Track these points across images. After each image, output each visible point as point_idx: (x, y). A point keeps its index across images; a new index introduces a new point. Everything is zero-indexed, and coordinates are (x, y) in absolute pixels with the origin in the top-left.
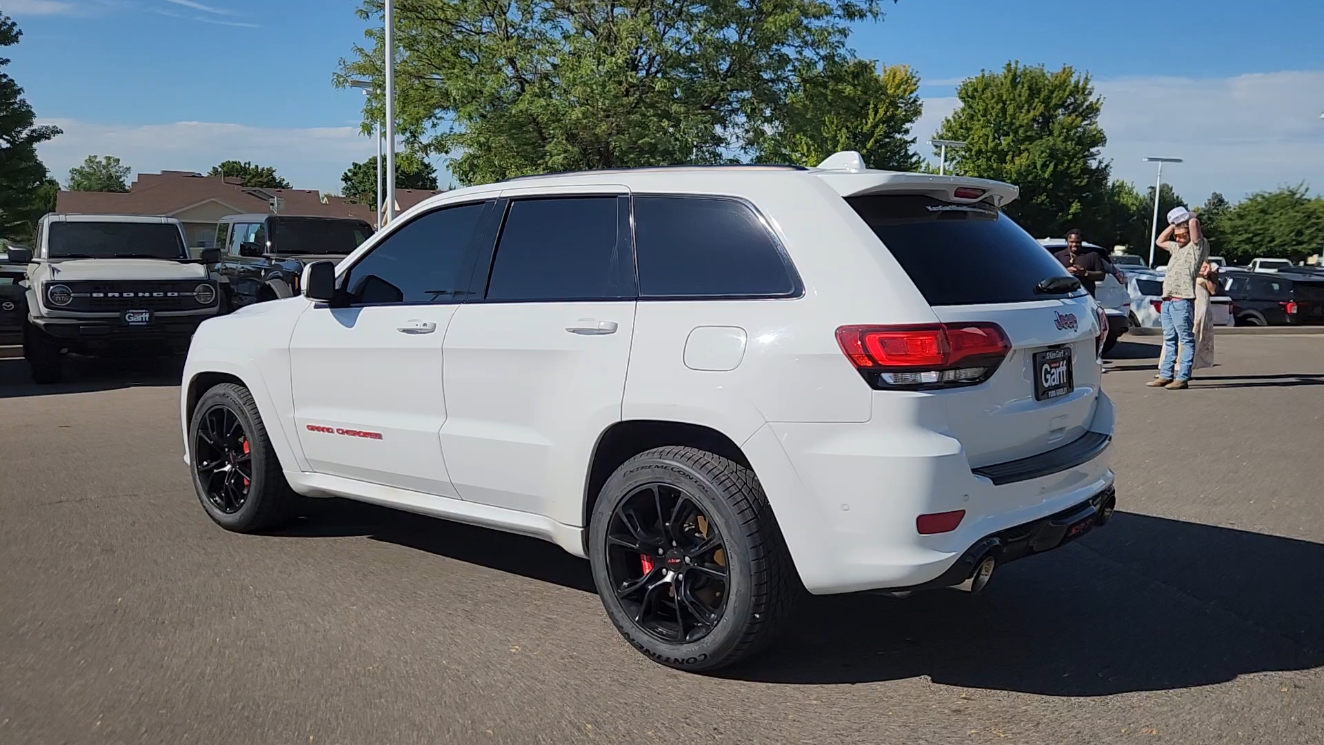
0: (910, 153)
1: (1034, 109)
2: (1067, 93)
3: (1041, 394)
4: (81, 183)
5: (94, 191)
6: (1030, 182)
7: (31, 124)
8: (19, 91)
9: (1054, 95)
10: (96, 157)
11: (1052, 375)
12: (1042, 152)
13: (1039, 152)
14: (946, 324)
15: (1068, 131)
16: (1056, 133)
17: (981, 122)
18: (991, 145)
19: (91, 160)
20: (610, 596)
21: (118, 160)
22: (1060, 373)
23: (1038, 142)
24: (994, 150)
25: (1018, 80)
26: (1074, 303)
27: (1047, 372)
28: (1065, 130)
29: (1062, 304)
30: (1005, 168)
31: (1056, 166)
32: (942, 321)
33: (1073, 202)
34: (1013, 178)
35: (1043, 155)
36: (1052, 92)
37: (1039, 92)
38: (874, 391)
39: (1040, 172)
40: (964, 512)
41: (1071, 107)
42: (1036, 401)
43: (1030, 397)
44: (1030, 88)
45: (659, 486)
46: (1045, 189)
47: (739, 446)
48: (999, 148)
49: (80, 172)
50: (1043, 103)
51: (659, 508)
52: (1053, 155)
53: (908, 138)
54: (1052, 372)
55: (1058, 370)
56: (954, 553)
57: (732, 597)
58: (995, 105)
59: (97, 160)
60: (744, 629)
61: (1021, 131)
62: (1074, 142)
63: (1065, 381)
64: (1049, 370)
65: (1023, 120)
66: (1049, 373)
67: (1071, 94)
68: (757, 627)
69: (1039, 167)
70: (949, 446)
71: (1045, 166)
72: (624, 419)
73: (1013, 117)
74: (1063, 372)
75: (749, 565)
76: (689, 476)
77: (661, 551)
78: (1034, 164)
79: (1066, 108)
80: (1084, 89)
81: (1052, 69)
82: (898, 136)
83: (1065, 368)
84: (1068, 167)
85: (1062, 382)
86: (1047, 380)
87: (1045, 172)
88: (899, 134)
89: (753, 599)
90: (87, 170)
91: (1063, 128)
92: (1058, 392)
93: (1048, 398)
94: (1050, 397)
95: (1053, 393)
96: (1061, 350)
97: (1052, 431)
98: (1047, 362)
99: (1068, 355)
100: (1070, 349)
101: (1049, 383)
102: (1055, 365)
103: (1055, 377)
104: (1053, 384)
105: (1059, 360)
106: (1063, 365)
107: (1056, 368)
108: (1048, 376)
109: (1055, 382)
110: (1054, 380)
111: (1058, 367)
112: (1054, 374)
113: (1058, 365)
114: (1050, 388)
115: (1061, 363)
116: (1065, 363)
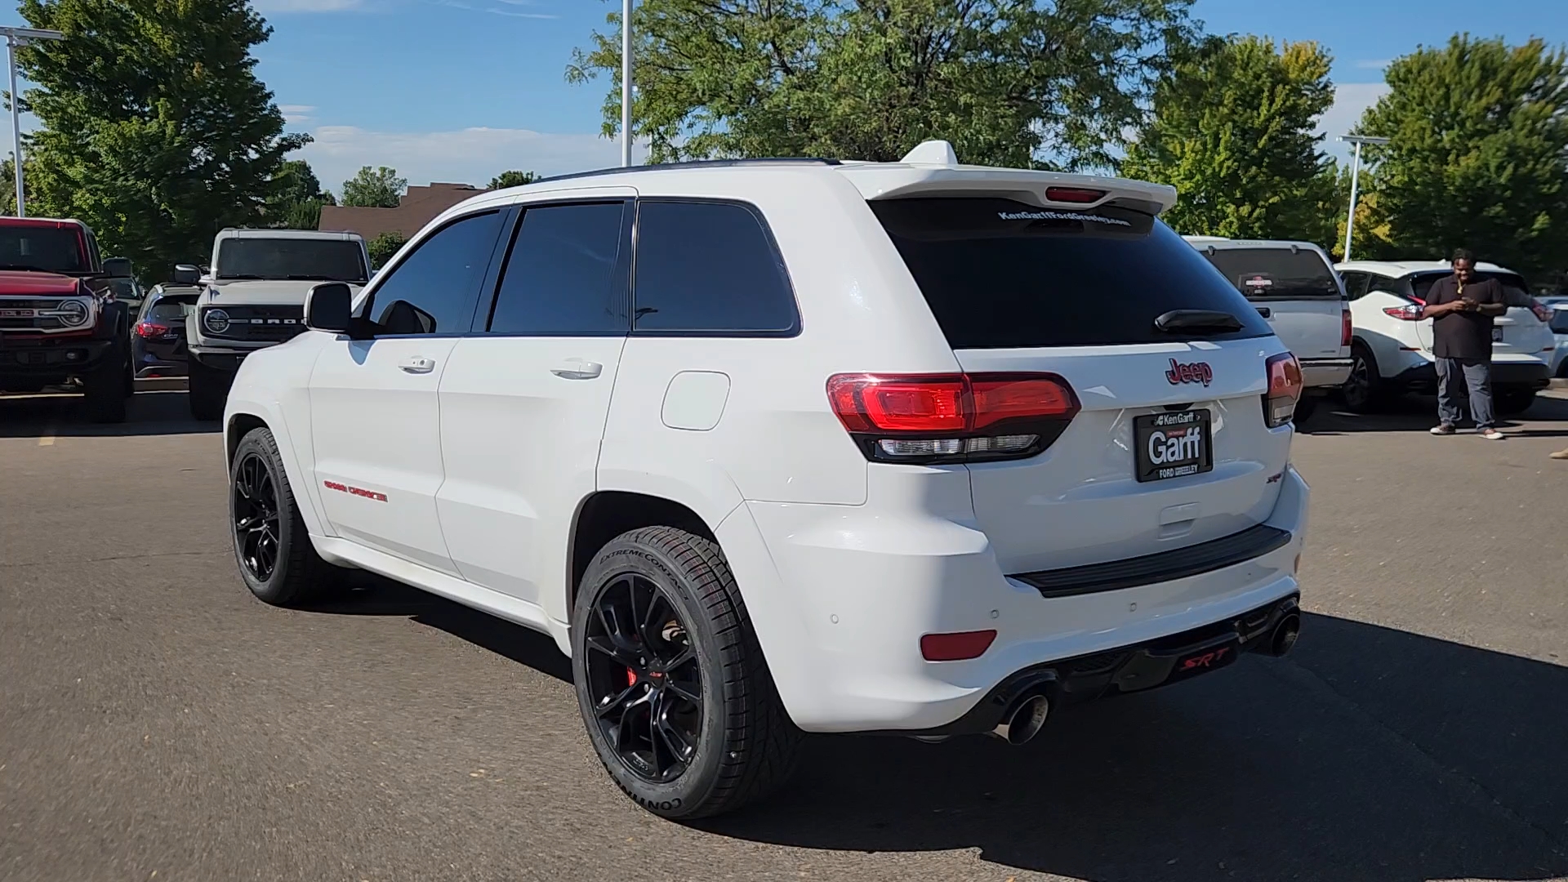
0: (1316, 153)
1: (1488, 94)
2: (1533, 73)
3: (1146, 472)
4: (355, 197)
5: (367, 206)
6: (1479, 188)
7: (281, 131)
8: (269, 96)
9: (1516, 76)
10: (370, 168)
11: (1168, 448)
12: (1498, 150)
13: (1494, 150)
14: (969, 374)
15: (1534, 123)
16: (1517, 126)
17: (1416, 113)
18: (1428, 141)
19: (365, 172)
20: (589, 713)
21: (393, 172)
22: (1185, 444)
23: (1492, 137)
24: (1433, 149)
25: (1466, 58)
26: (1219, 347)
27: (1158, 442)
28: (1529, 122)
29: (1189, 349)
30: (1446, 170)
31: (1516, 168)
32: (966, 370)
33: (1539, 215)
34: (1457, 184)
35: (1499, 154)
36: (1513, 72)
37: (1495, 72)
38: (870, 463)
39: (1494, 176)
40: (994, 633)
41: (1540, 92)
42: (1137, 483)
43: (1128, 475)
44: (1483, 68)
45: (635, 577)
46: (1500, 199)
47: (712, 530)
48: (1439, 145)
49: (354, 185)
50: (1500, 86)
51: (633, 607)
52: (1512, 153)
53: (1314, 133)
54: (1169, 443)
55: (1183, 440)
56: (976, 689)
57: (705, 728)
58: (1435, 91)
59: (372, 171)
60: (719, 771)
61: (1468, 124)
62: (1542, 137)
63: (1197, 455)
64: (1163, 439)
65: (1472, 109)
66: (1165, 443)
67: (1540, 74)
68: (735, 771)
69: (1492, 169)
70: (970, 541)
71: (1501, 168)
72: (599, 489)
73: (1458, 106)
74: (1193, 443)
75: (723, 688)
76: (663, 568)
77: (643, 661)
78: (1487, 166)
79: (1533, 92)
80: (1559, 67)
81: (1515, 41)
82: (1301, 131)
83: (1196, 438)
84: (1533, 170)
85: (1189, 456)
86: (1158, 454)
87: (1499, 176)
88: (1302, 128)
89: (727, 732)
90: (361, 182)
91: (1527, 119)
92: (1180, 471)
93: (1159, 479)
94: (1163, 478)
95: (1169, 472)
96: (1187, 413)
97: (1165, 525)
98: (1161, 428)
99: (1206, 419)
100: (1208, 411)
101: (1163, 458)
102: (1176, 433)
103: (1175, 450)
104: (1171, 459)
105: (1182, 427)
106: (1192, 434)
107: (1177, 437)
108: (1162, 449)
109: (1176, 457)
110: (1173, 454)
111: (1183, 436)
112: (1173, 445)
113: (1181, 433)
114: (1165, 466)
115: (1190, 431)
116: (1197, 429)
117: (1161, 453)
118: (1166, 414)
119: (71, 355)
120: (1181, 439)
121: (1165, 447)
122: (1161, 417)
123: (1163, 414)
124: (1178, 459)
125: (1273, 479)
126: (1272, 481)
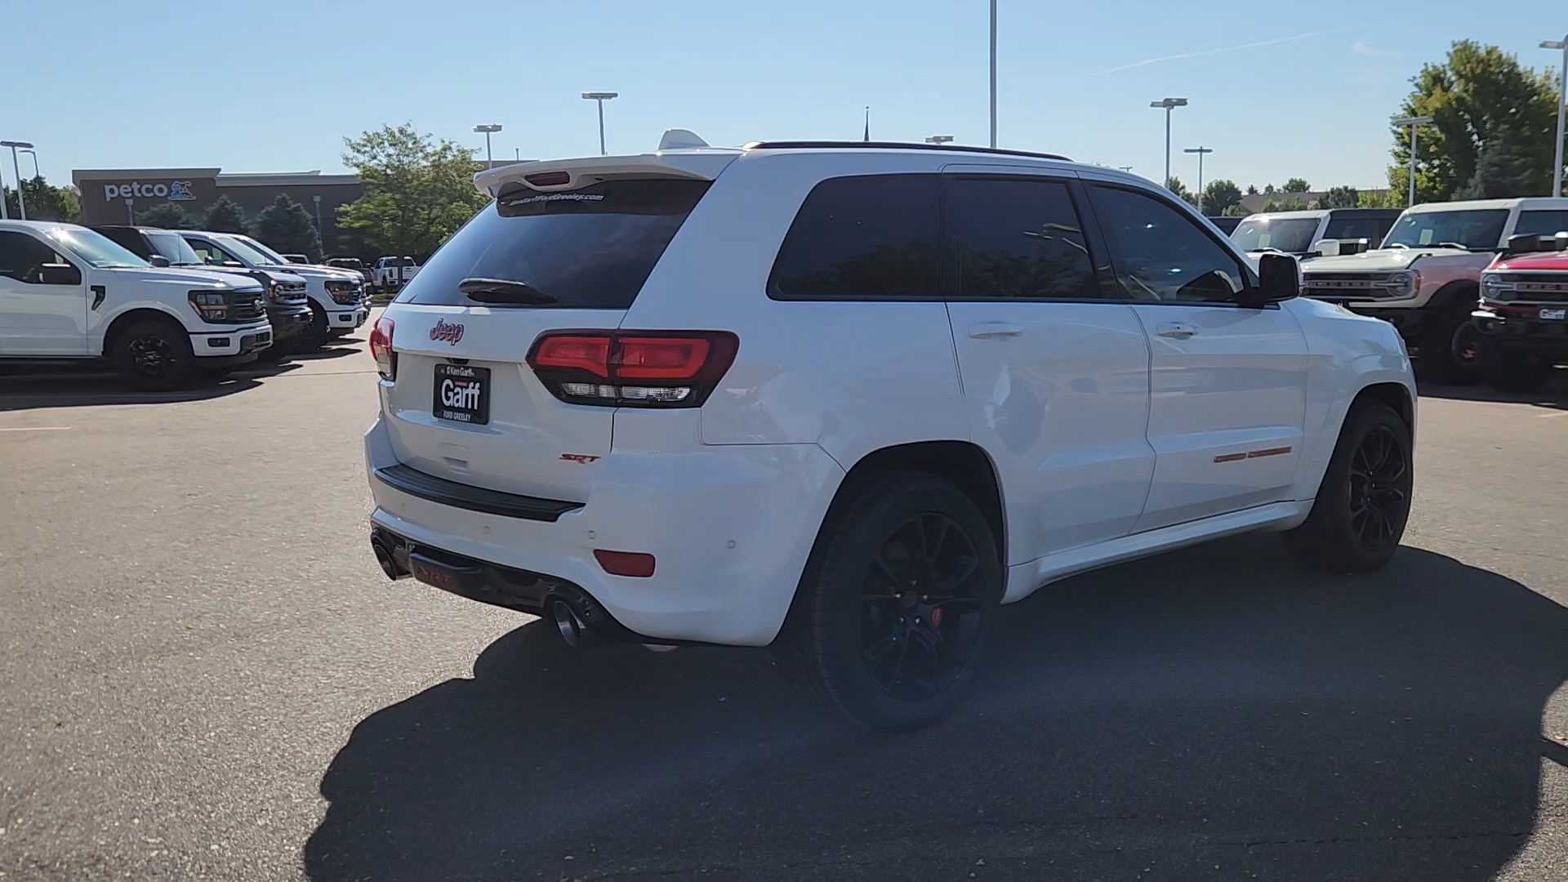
11: (455, 394)
22: (467, 395)
27: (448, 388)
42: (434, 416)
54: (456, 391)
55: (465, 392)
63: (476, 407)
64: (452, 387)
66: (452, 390)
74: (473, 396)
83: (477, 392)
85: (470, 406)
86: (448, 398)
92: (458, 416)
93: (443, 417)
94: (445, 418)
95: (450, 415)
96: (467, 368)
97: (447, 458)
98: (450, 377)
99: (483, 377)
100: (488, 370)
101: (450, 402)
102: (460, 384)
103: (458, 399)
104: (456, 405)
105: (468, 380)
106: (473, 388)
107: (462, 387)
108: (450, 394)
109: (459, 404)
110: (458, 401)
111: (466, 388)
112: (458, 393)
113: (465, 384)
114: (452, 408)
115: (471, 384)
116: (478, 385)
117: (450, 397)
118: (453, 366)
120: (464, 389)
121: (452, 393)
122: (449, 368)
123: (451, 366)
124: (460, 406)
125: (573, 457)
126: (571, 459)
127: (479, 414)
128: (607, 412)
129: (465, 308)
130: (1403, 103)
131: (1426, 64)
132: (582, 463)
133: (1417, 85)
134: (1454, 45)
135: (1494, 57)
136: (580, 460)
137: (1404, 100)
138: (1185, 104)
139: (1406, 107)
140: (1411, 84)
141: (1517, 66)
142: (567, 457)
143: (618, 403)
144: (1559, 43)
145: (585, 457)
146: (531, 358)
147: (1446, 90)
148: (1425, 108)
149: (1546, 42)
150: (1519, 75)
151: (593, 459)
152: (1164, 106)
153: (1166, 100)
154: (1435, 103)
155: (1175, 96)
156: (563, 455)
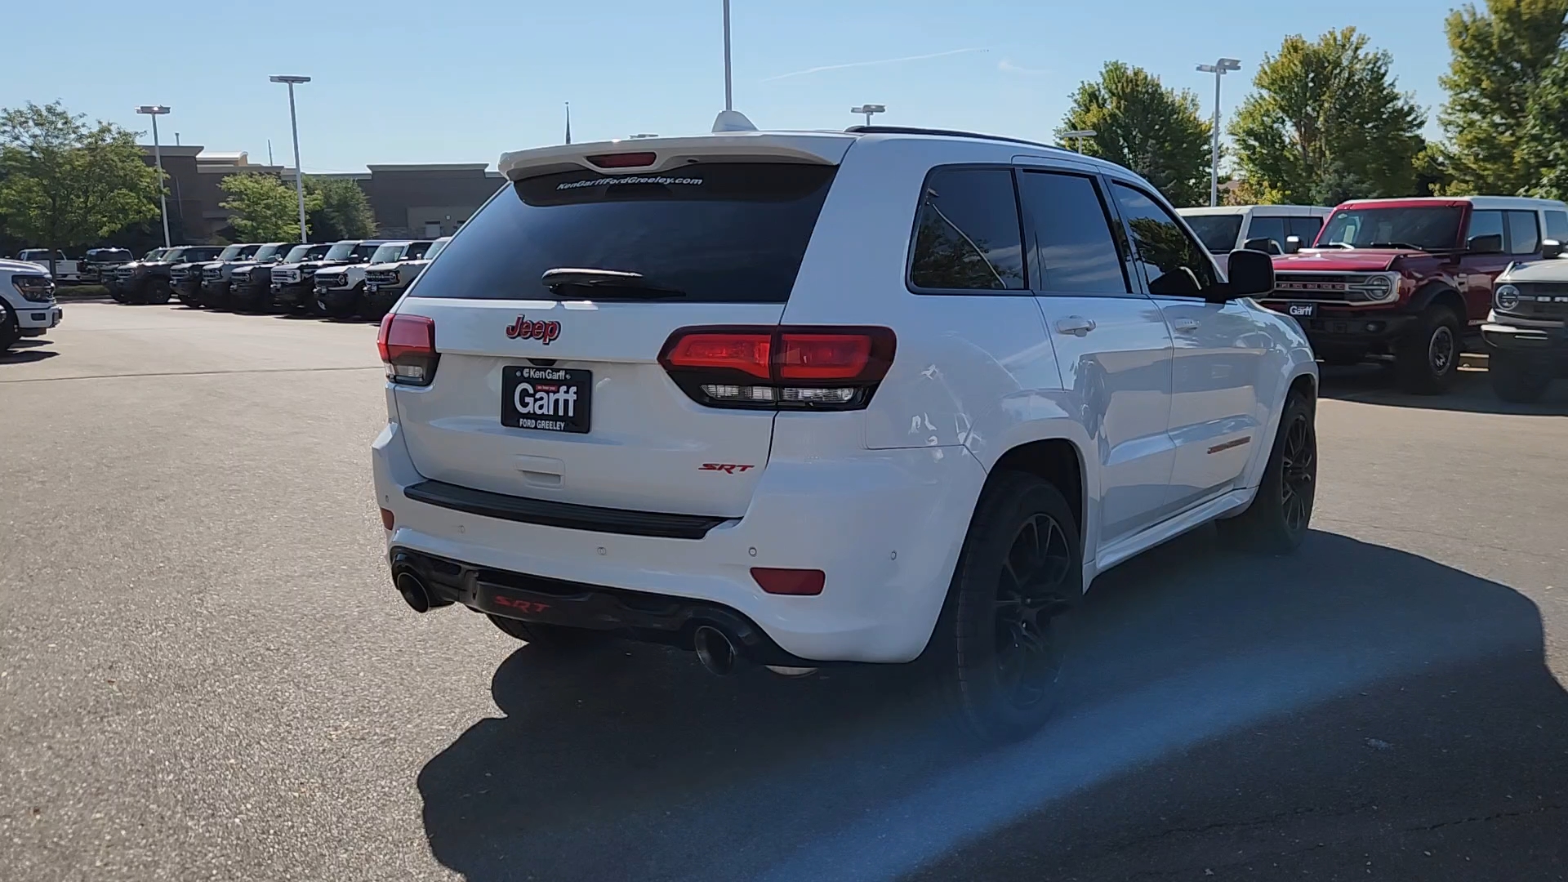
3: (510, 417)
11: (536, 400)
22: (557, 402)
27: (524, 393)
40: (392, 514)
42: (502, 425)
54: (538, 396)
55: (553, 397)
63: (571, 414)
64: (531, 391)
66: (533, 395)
74: (566, 402)
83: (572, 397)
85: (561, 413)
86: (525, 405)
92: (543, 424)
93: (519, 427)
94: (523, 427)
95: (531, 423)
96: (558, 370)
97: (524, 471)
98: (529, 380)
99: (582, 380)
100: (590, 373)
101: (530, 409)
102: (547, 388)
103: (546, 403)
104: (539, 412)
105: (558, 383)
106: (567, 392)
107: (548, 392)
108: (527, 399)
109: (545, 411)
110: (541, 407)
111: (554, 393)
112: (541, 399)
113: (553, 388)
114: (528, 416)
115: (563, 388)
116: (573, 389)
117: (528, 404)
118: (533, 368)
119: (1371, 327)
120: (551, 394)
121: (532, 399)
122: (527, 370)
123: (529, 368)
124: (546, 413)
125: (717, 467)
126: (714, 469)
127: (578, 422)
128: (766, 417)
129: (555, 303)
130: (1064, 117)
131: (1083, 82)
132: (730, 472)
133: (1075, 101)
134: (1106, 66)
135: (1141, 78)
136: (726, 469)
137: (1066, 115)
138: (883, 111)
139: (1067, 121)
140: (1070, 99)
141: (1160, 87)
142: (709, 467)
143: (776, 406)
144: (1212, 67)
145: (733, 467)
146: (662, 358)
147: (1101, 106)
148: (1084, 123)
149: (1201, 66)
150: (1161, 94)
151: (744, 468)
152: (864, 112)
153: (865, 106)
154: (1092, 118)
155: (874, 103)
156: (704, 465)
